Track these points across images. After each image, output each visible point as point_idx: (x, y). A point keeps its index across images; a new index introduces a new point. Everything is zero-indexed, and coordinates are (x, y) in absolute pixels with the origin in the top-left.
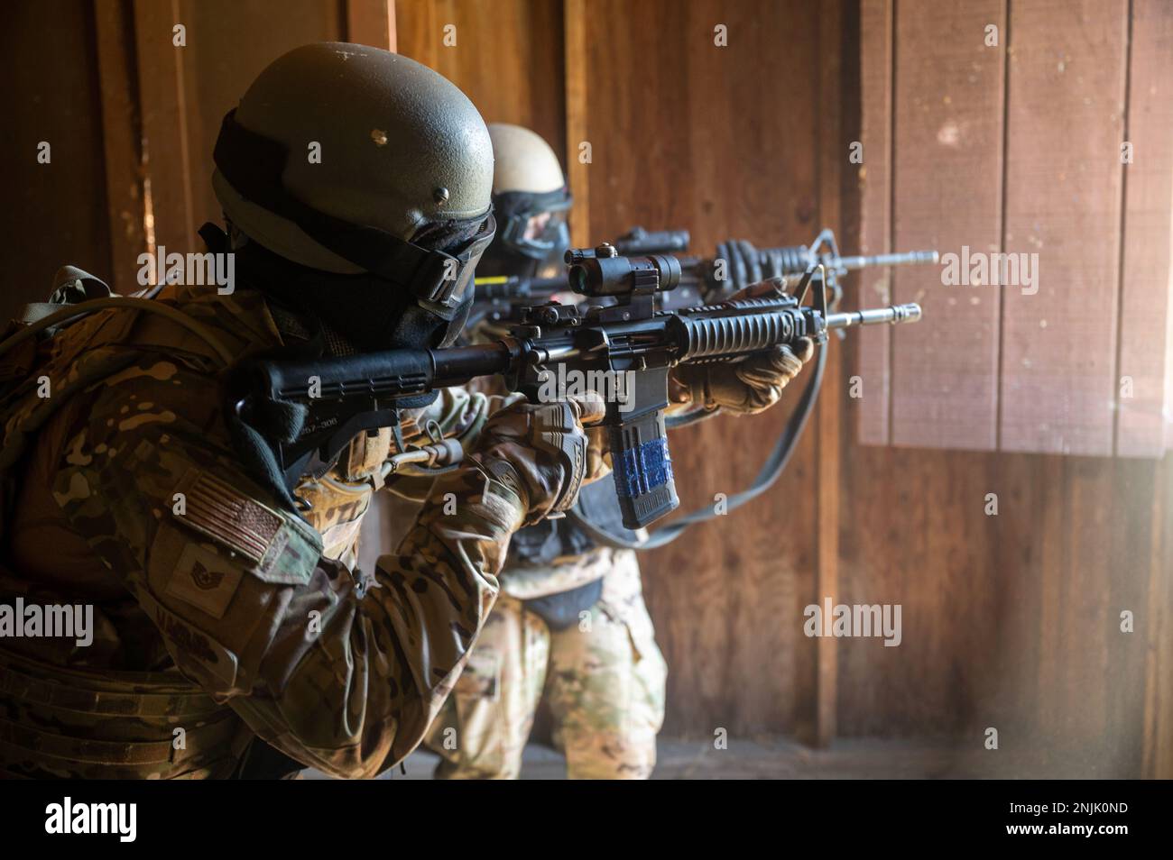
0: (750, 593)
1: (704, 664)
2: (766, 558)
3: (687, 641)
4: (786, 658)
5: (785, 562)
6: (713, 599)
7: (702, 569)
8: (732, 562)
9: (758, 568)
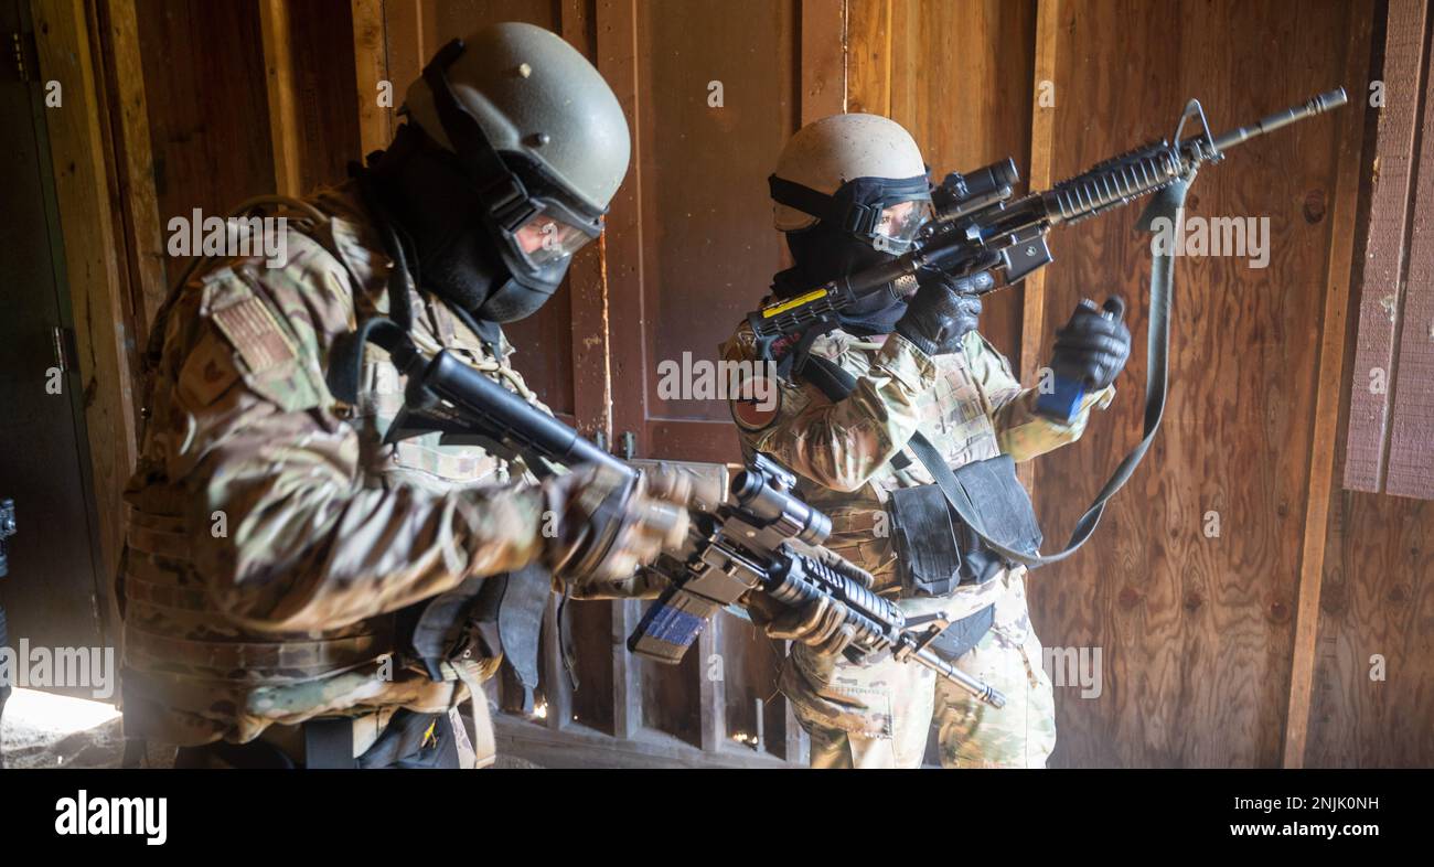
0: (1212, 641)
1: (1151, 712)
2: (1234, 604)
3: (1133, 685)
4: (1249, 716)
5: (1256, 611)
6: (1168, 644)
7: (1158, 608)
8: (1193, 604)
9: (1224, 615)
